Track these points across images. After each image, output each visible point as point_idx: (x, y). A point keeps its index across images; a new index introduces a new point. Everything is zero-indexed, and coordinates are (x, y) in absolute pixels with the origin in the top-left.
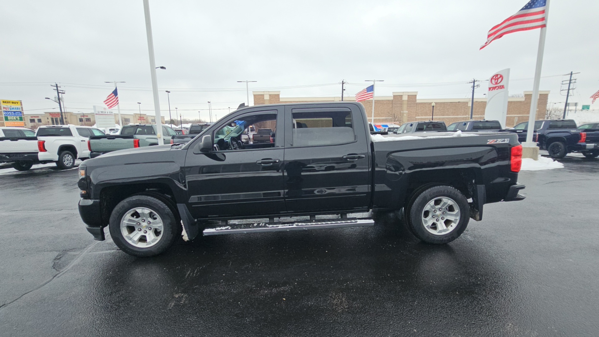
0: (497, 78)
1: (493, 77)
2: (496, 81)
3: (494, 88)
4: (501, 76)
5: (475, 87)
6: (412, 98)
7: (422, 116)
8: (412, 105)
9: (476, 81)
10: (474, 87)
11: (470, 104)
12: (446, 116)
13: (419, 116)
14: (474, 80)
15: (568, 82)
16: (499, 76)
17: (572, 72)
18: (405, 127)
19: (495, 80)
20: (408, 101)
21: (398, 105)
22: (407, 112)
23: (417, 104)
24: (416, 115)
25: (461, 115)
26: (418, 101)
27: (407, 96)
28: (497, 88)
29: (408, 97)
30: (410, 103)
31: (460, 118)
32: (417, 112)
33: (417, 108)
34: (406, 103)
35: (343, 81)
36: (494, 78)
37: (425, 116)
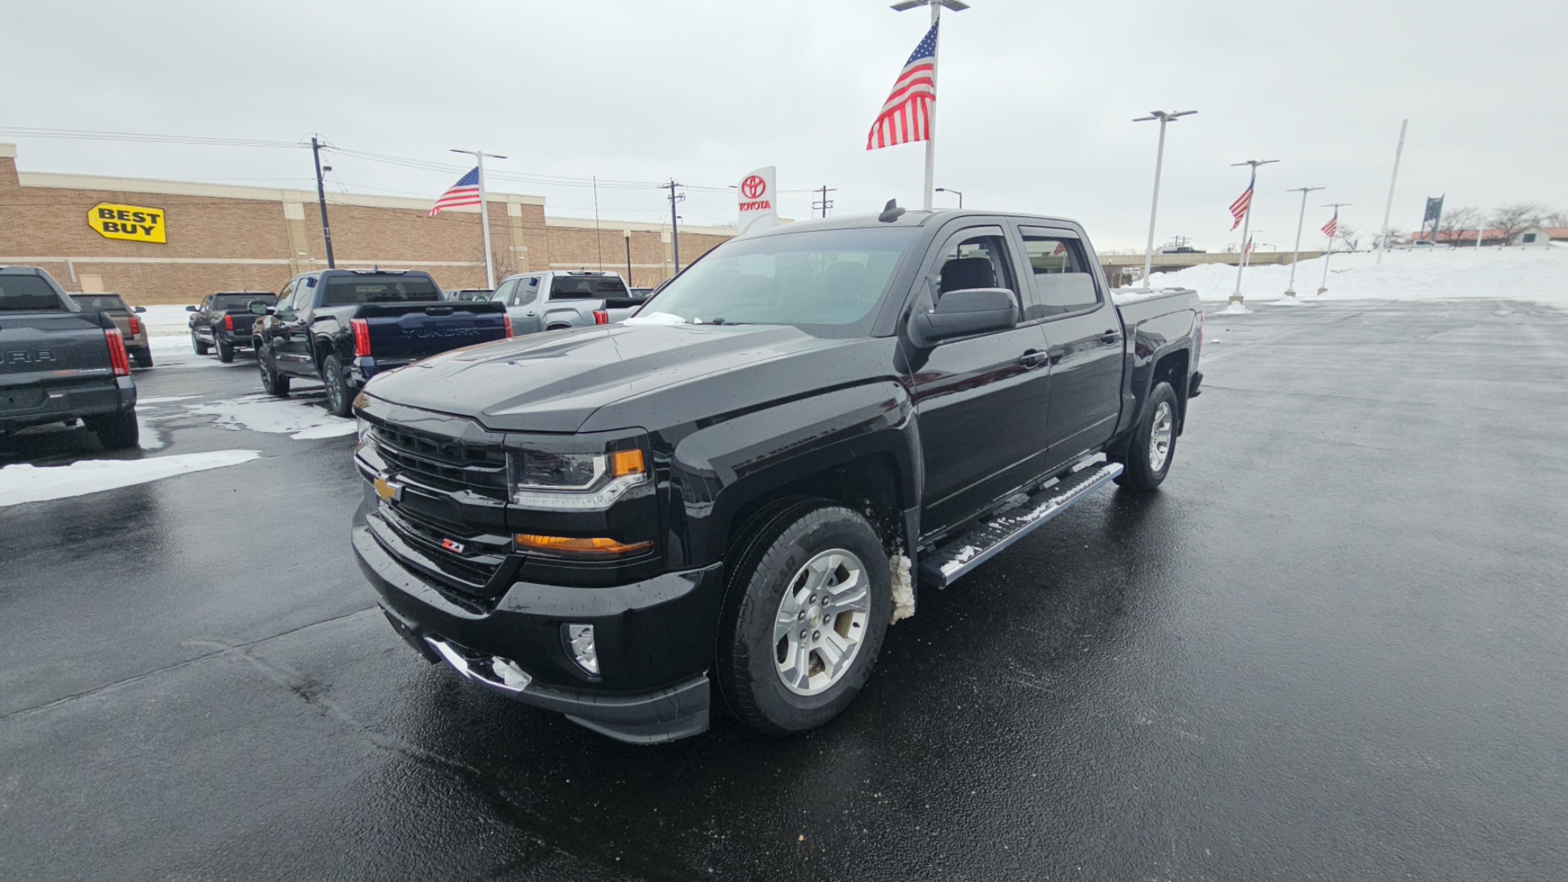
0: (753, 183)
1: (746, 180)
2: (753, 189)
3: (751, 206)
4: (761, 181)
5: (676, 199)
6: (534, 212)
7: (566, 262)
8: (536, 230)
9: (677, 185)
10: (673, 198)
11: (667, 238)
12: (618, 263)
13: (556, 262)
14: (672, 182)
15: (821, 205)
16: (757, 181)
17: (825, 187)
18: (513, 289)
19: (751, 188)
20: (524, 219)
21: (498, 228)
22: (525, 249)
23: (548, 229)
24: (549, 258)
25: (649, 263)
26: (548, 223)
27: (519, 207)
28: (756, 206)
29: (522, 209)
30: (529, 225)
31: (650, 269)
32: (550, 250)
33: (550, 241)
34: (520, 225)
35: (314, 140)
36: (749, 182)
37: (572, 261)
